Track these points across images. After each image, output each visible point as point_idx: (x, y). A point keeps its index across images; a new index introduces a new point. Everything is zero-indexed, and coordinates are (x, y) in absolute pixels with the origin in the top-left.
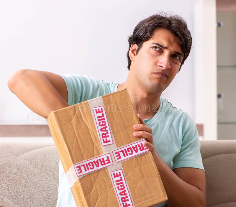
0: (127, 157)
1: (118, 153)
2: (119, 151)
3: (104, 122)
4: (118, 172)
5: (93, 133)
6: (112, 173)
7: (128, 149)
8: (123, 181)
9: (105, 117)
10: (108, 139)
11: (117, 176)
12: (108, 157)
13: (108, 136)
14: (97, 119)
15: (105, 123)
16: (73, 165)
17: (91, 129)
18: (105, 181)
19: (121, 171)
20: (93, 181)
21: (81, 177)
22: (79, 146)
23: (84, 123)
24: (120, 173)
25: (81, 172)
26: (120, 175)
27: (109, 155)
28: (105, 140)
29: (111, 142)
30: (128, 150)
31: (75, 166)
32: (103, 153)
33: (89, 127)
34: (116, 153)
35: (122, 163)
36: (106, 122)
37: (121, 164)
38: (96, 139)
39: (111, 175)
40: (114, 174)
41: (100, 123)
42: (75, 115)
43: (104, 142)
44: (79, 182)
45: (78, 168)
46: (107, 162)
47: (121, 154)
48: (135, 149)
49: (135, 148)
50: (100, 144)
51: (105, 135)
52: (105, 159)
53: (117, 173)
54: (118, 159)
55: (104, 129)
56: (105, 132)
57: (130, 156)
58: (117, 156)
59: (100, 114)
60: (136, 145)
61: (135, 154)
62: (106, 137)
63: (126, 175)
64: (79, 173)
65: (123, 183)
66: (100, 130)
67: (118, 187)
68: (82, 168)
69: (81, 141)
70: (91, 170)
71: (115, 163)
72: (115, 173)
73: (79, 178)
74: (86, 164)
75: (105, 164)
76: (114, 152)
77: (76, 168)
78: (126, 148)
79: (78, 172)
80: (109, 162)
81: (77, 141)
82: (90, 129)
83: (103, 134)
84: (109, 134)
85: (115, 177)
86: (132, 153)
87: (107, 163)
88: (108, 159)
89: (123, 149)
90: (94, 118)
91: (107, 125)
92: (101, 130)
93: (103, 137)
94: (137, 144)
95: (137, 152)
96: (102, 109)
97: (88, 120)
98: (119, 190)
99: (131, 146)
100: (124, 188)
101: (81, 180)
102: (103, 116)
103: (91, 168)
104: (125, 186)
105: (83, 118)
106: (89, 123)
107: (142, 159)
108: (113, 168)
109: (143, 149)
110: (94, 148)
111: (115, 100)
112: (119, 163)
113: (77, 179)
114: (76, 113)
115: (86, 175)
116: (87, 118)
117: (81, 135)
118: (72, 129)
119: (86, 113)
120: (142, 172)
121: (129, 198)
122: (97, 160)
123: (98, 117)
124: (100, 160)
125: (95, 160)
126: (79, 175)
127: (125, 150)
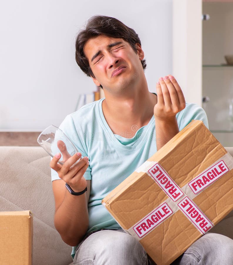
0: (187, 213)
3: (214, 177)
5: (197, 170)
9: (218, 176)
10: (198, 187)
11: (165, 211)
12: (179, 194)
13: (200, 187)
14: (213, 169)
15: (212, 179)
16: (157, 162)
17: (201, 167)
18: (155, 199)
19: (171, 212)
20: (149, 188)
21: (149, 175)
22: (179, 161)
23: (204, 158)
24: (169, 212)
25: (154, 173)
26: (167, 213)
27: (182, 194)
28: (195, 185)
29: (196, 192)
30: (195, 211)
31: (157, 164)
32: (181, 188)
33: (202, 164)
34: (186, 200)
35: (179, 211)
36: (214, 179)
38: (192, 176)
39: (162, 204)
40: (165, 207)
41: (210, 173)
43: (193, 185)
44: (143, 174)
45: (156, 169)
46: (175, 195)
47: (188, 206)
48: (199, 219)
49: (200, 218)
50: (189, 181)
51: (200, 183)
52: (177, 192)
53: (167, 209)
54: (182, 205)
56: (203, 181)
57: (189, 215)
58: (184, 203)
59: (219, 170)
60: (203, 218)
61: (194, 220)
63: (169, 219)
64: (152, 171)
65: (160, 218)
66: (203, 175)
67: (154, 216)
68: (158, 173)
69: (184, 162)
70: (159, 182)
71: (176, 203)
73: (147, 173)
74: (164, 175)
75: (171, 193)
76: (187, 198)
77: (156, 166)
78: (196, 209)
79: (153, 169)
80: (175, 197)
83: (200, 180)
84: (203, 187)
85: (163, 209)
87: (173, 196)
88: (177, 195)
89: (194, 207)
90: (213, 165)
91: (211, 181)
92: (204, 177)
93: (197, 182)
95: (197, 221)
96: (225, 169)
97: (208, 161)
98: (152, 218)
99: (199, 213)
100: (156, 222)
101: (146, 175)
102: (219, 173)
103: (161, 181)
104: (158, 222)
106: (205, 163)
107: (192, 230)
109: (202, 227)
110: (182, 177)
112: (178, 207)
113: (146, 171)
114: (210, 146)
115: (153, 179)
116: (210, 159)
117: (190, 159)
118: (193, 148)
119: (214, 155)
120: (179, 234)
121: (147, 230)
122: (172, 185)
123: (215, 169)
124: (174, 187)
125: (172, 183)
126: (150, 171)
127: (194, 209)
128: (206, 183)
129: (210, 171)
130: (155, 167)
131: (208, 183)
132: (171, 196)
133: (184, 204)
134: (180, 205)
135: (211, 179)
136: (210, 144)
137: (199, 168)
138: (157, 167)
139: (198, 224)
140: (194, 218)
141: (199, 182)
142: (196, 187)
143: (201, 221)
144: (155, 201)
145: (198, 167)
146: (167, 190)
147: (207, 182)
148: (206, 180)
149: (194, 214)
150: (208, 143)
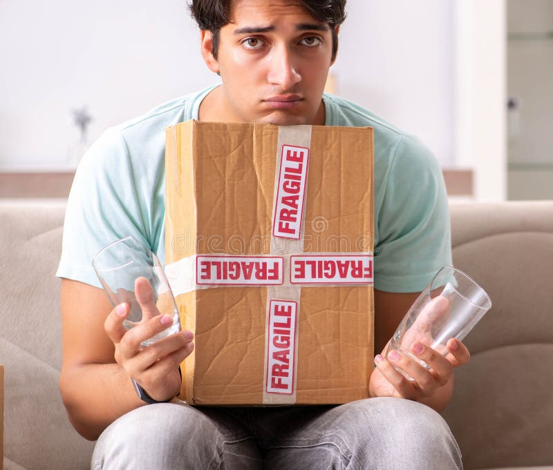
0: (317, 280)
1: (302, 263)
2: (305, 259)
3: (298, 184)
4: (286, 305)
5: (263, 200)
6: (274, 304)
7: (326, 263)
8: (292, 329)
9: (303, 175)
10: (292, 225)
11: (282, 313)
12: (276, 265)
13: (294, 220)
14: (284, 173)
15: (299, 189)
16: (196, 255)
17: (263, 190)
18: (251, 315)
19: (293, 305)
20: (226, 306)
21: (205, 287)
22: (224, 218)
23: (253, 170)
24: (290, 308)
25: (208, 277)
26: (289, 314)
27: (280, 261)
28: (284, 226)
29: (296, 236)
33: (261, 184)
34: (297, 263)
35: (302, 289)
36: (302, 187)
37: (299, 291)
38: (265, 216)
39: (269, 307)
40: (277, 307)
41: (287, 183)
42: (240, 147)
43: (281, 230)
45: (205, 267)
46: (272, 274)
47: (308, 268)
48: (343, 268)
49: (343, 265)
50: (270, 229)
52: (270, 266)
53: (283, 308)
54: (297, 276)
55: (290, 201)
56: (289, 208)
57: (324, 279)
59: (295, 165)
61: (337, 278)
62: (289, 219)
63: (301, 318)
64: (203, 277)
68: (214, 269)
69: (233, 209)
70: (229, 281)
71: (287, 283)
72: (280, 304)
73: (199, 287)
74: (225, 263)
76: (294, 259)
78: (323, 259)
79: (200, 274)
80: (276, 277)
81: (223, 206)
82: (261, 190)
83: (284, 211)
84: (298, 216)
85: (277, 313)
86: (333, 274)
87: (270, 278)
88: (275, 270)
89: (317, 259)
90: (278, 167)
91: (301, 194)
92: (284, 200)
93: (282, 218)
94: (350, 259)
95: (343, 275)
96: (302, 154)
97: (263, 169)
99: (335, 259)
101: (200, 294)
102: (299, 171)
105: (255, 160)
106: (263, 176)
107: (350, 297)
108: (279, 293)
110: (254, 235)
111: (340, 144)
112: (297, 286)
113: (194, 287)
114: (243, 143)
115: (216, 287)
116: (263, 162)
117: (236, 196)
118: (223, 175)
119: (264, 151)
120: (339, 323)
121: (290, 371)
122: (252, 264)
123: (287, 170)
124: (257, 264)
125: (248, 261)
126: (200, 281)
127: (320, 263)
128: (296, 206)
129: (283, 180)
130: (201, 267)
131: (299, 202)
132: (267, 281)
133: (299, 273)
134: (294, 280)
135: (298, 191)
136: (240, 142)
137: (264, 194)
138: (203, 263)
139: (349, 278)
140: (335, 277)
141: (285, 215)
142: (290, 227)
143: (350, 269)
144: (254, 316)
145: (261, 194)
146: (254, 280)
147: (297, 202)
148: (291, 201)
149: (328, 269)
150: (237, 144)
